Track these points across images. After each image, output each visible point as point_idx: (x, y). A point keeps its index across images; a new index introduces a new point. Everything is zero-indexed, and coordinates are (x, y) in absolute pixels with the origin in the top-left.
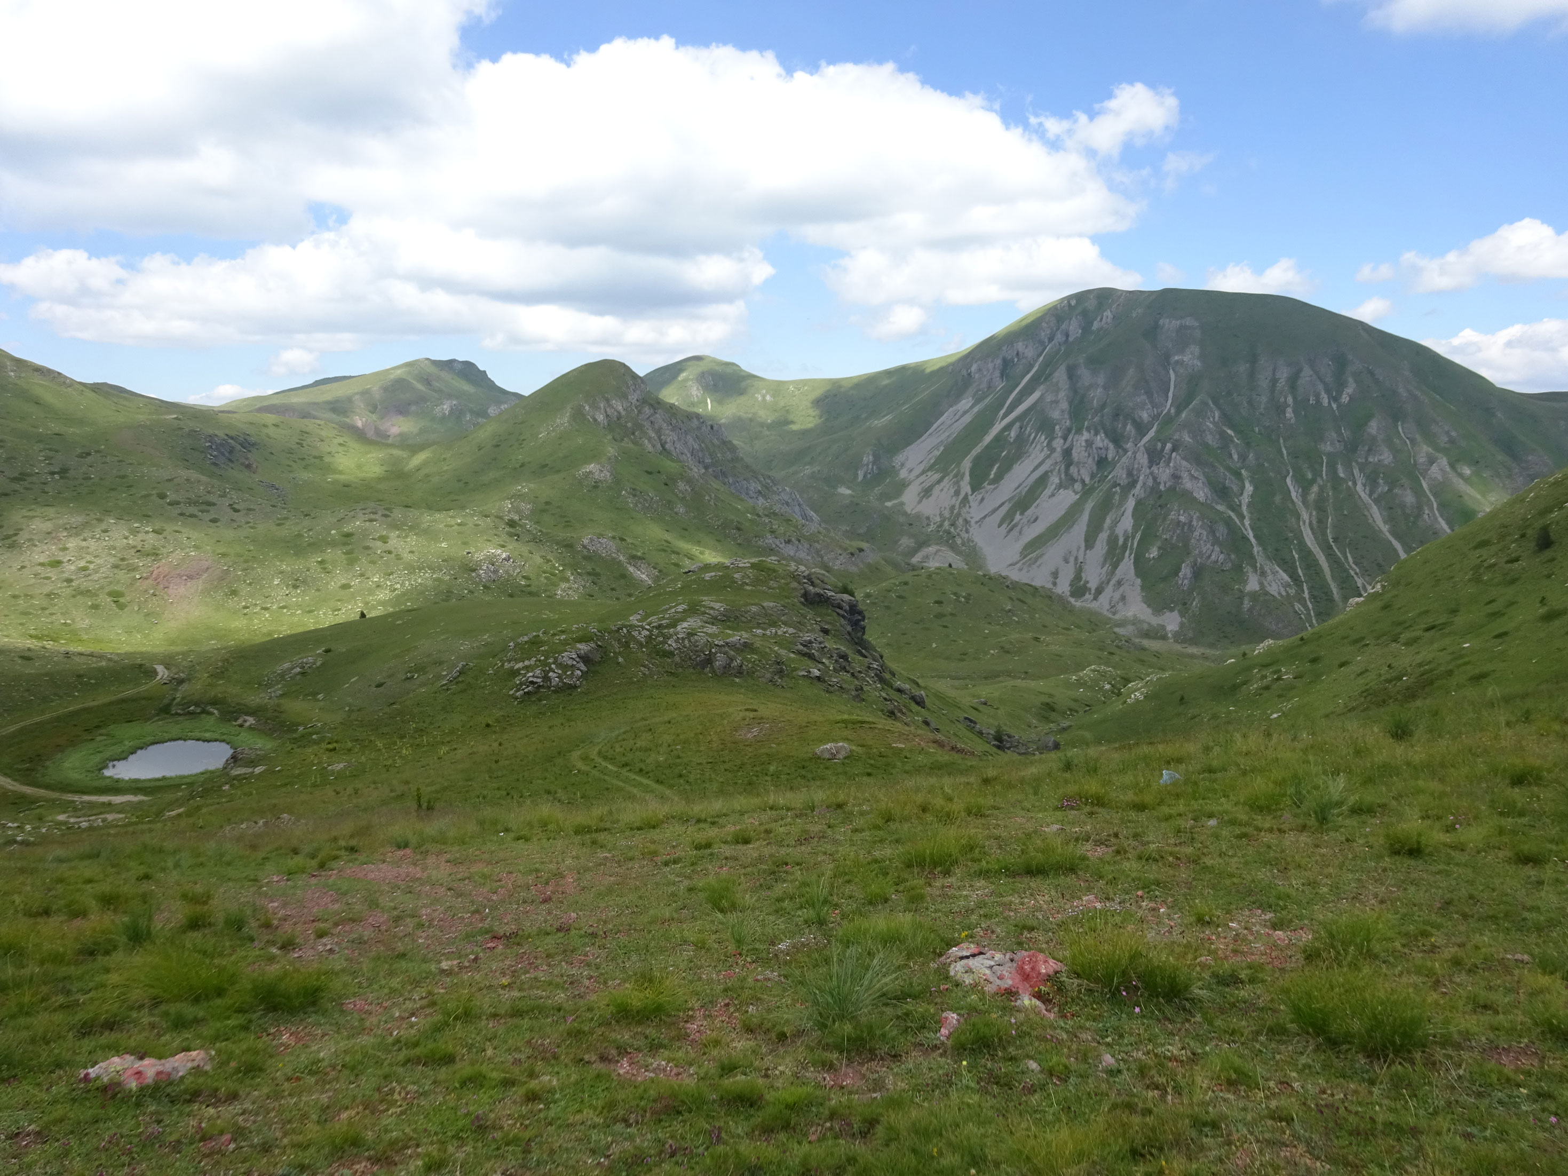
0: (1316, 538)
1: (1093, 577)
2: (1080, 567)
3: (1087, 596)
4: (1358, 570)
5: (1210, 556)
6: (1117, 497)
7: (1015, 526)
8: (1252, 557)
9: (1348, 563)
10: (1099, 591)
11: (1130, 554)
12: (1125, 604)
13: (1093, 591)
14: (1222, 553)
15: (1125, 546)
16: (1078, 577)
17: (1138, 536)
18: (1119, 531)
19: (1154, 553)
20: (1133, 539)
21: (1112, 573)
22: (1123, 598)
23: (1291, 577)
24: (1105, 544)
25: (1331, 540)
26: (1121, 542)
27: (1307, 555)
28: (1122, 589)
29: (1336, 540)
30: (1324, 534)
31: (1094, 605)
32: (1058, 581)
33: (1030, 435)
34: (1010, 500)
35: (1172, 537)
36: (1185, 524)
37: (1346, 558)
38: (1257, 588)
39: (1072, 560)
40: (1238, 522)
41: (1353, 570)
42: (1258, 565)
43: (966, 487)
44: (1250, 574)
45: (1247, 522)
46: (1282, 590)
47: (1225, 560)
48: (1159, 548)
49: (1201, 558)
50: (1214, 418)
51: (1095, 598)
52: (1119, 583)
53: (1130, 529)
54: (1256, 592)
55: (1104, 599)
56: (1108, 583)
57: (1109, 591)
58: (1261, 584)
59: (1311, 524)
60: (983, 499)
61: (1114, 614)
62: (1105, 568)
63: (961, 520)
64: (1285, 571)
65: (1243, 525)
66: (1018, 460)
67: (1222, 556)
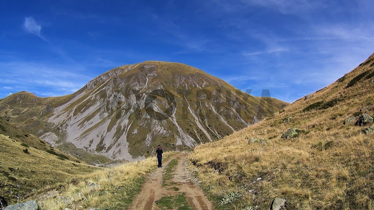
0: (202, 126)
1: (107, 143)
2: (103, 138)
3: (104, 150)
4: (220, 136)
5: (159, 131)
6: (123, 113)
7: (84, 125)
8: (178, 132)
9: (216, 134)
10: (109, 148)
11: (126, 133)
12: (120, 154)
13: (106, 149)
14: (165, 129)
15: (124, 130)
16: (101, 142)
17: (130, 126)
18: (122, 125)
19: (136, 131)
20: (127, 127)
21: (117, 140)
22: (120, 151)
23: (195, 139)
24: (116, 129)
25: (208, 126)
26: (122, 129)
27: (199, 131)
28: (119, 147)
29: (209, 126)
30: (205, 124)
31: (105, 155)
32: (92, 144)
33: (98, 98)
34: (84, 118)
35: (143, 125)
36: (149, 119)
37: (215, 132)
38: (181, 144)
39: (100, 136)
40: (171, 120)
41: (219, 136)
42: (181, 135)
43: (72, 114)
44: (178, 139)
45: (175, 120)
46: (192, 145)
47: (166, 133)
48: (138, 129)
49: (156, 132)
50: (161, 87)
51: (107, 152)
52: (119, 145)
53: (127, 124)
54: (181, 145)
55: (111, 152)
56: (114, 144)
57: (113, 148)
58: (183, 142)
59: (199, 120)
60: (76, 118)
61: (114, 158)
62: (114, 139)
63: (65, 124)
64: (192, 137)
65: (174, 121)
66: (92, 105)
67: (165, 131)
